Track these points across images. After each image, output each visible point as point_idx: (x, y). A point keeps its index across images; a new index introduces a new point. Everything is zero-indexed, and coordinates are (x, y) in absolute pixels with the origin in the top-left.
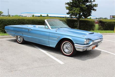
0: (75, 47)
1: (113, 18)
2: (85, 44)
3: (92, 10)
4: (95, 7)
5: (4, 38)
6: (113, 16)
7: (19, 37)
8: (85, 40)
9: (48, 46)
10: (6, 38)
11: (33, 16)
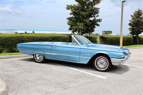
0: (112, 61)
1: (105, 33)
2: (122, 58)
3: (95, 25)
4: (98, 22)
5: (13, 58)
6: (105, 31)
7: (37, 55)
8: (122, 54)
9: (79, 62)
10: (15, 57)
11: (16, 33)
